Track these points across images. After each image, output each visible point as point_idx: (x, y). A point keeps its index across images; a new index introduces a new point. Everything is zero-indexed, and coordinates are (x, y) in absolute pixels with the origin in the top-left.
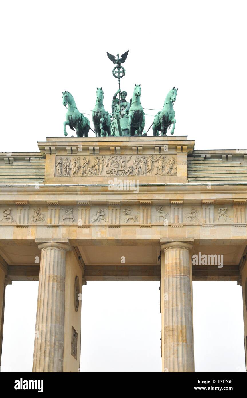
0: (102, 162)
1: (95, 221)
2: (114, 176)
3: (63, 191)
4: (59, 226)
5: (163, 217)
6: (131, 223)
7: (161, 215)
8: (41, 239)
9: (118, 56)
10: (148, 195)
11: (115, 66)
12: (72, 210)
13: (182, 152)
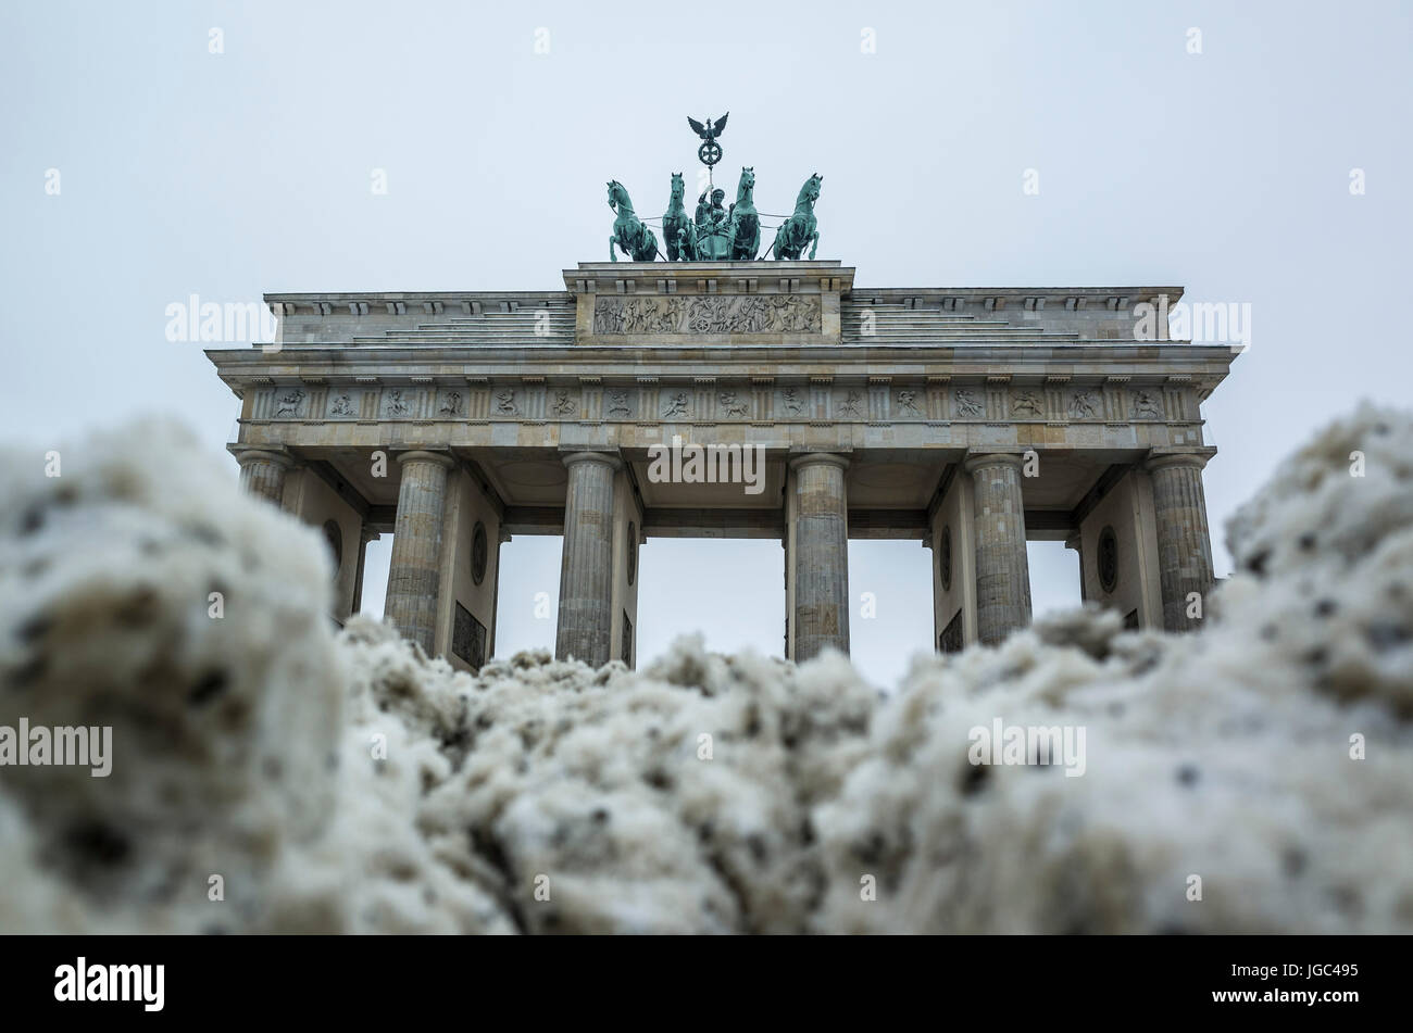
0: (681, 308)
1: (668, 415)
2: (703, 333)
3: (609, 358)
4: (603, 423)
5: (796, 408)
6: (736, 417)
7: (791, 403)
8: (568, 446)
9: (708, 123)
10: (768, 367)
11: (703, 141)
12: (626, 394)
13: (830, 290)
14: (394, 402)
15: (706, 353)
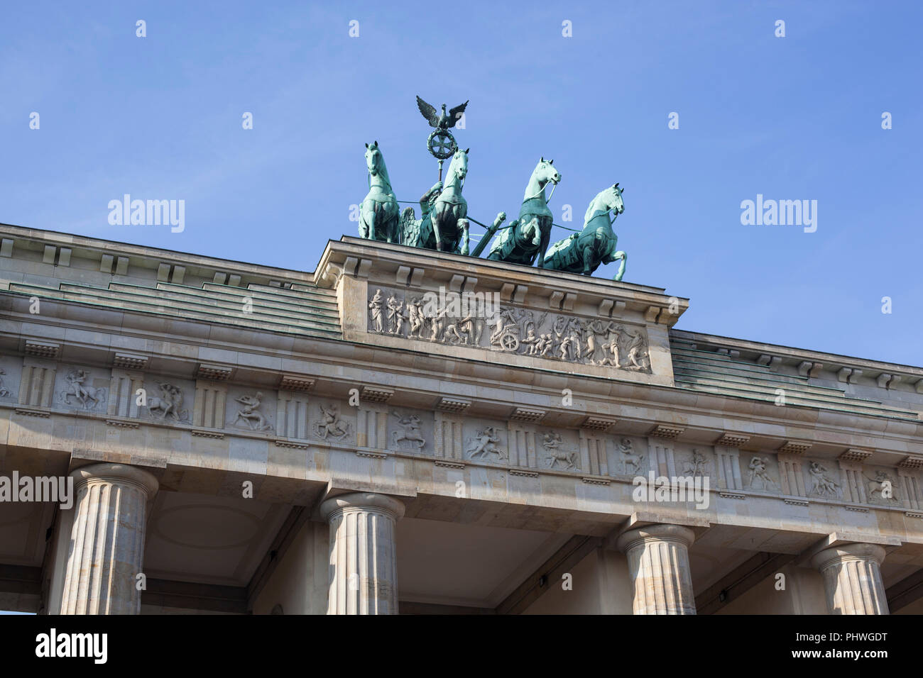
1: (476, 454)
2: (511, 353)
4: (388, 455)
5: (633, 464)
6: (562, 468)
7: (629, 458)
12: (418, 420)
13: (657, 323)
14: (77, 386)
15: (538, 376)
